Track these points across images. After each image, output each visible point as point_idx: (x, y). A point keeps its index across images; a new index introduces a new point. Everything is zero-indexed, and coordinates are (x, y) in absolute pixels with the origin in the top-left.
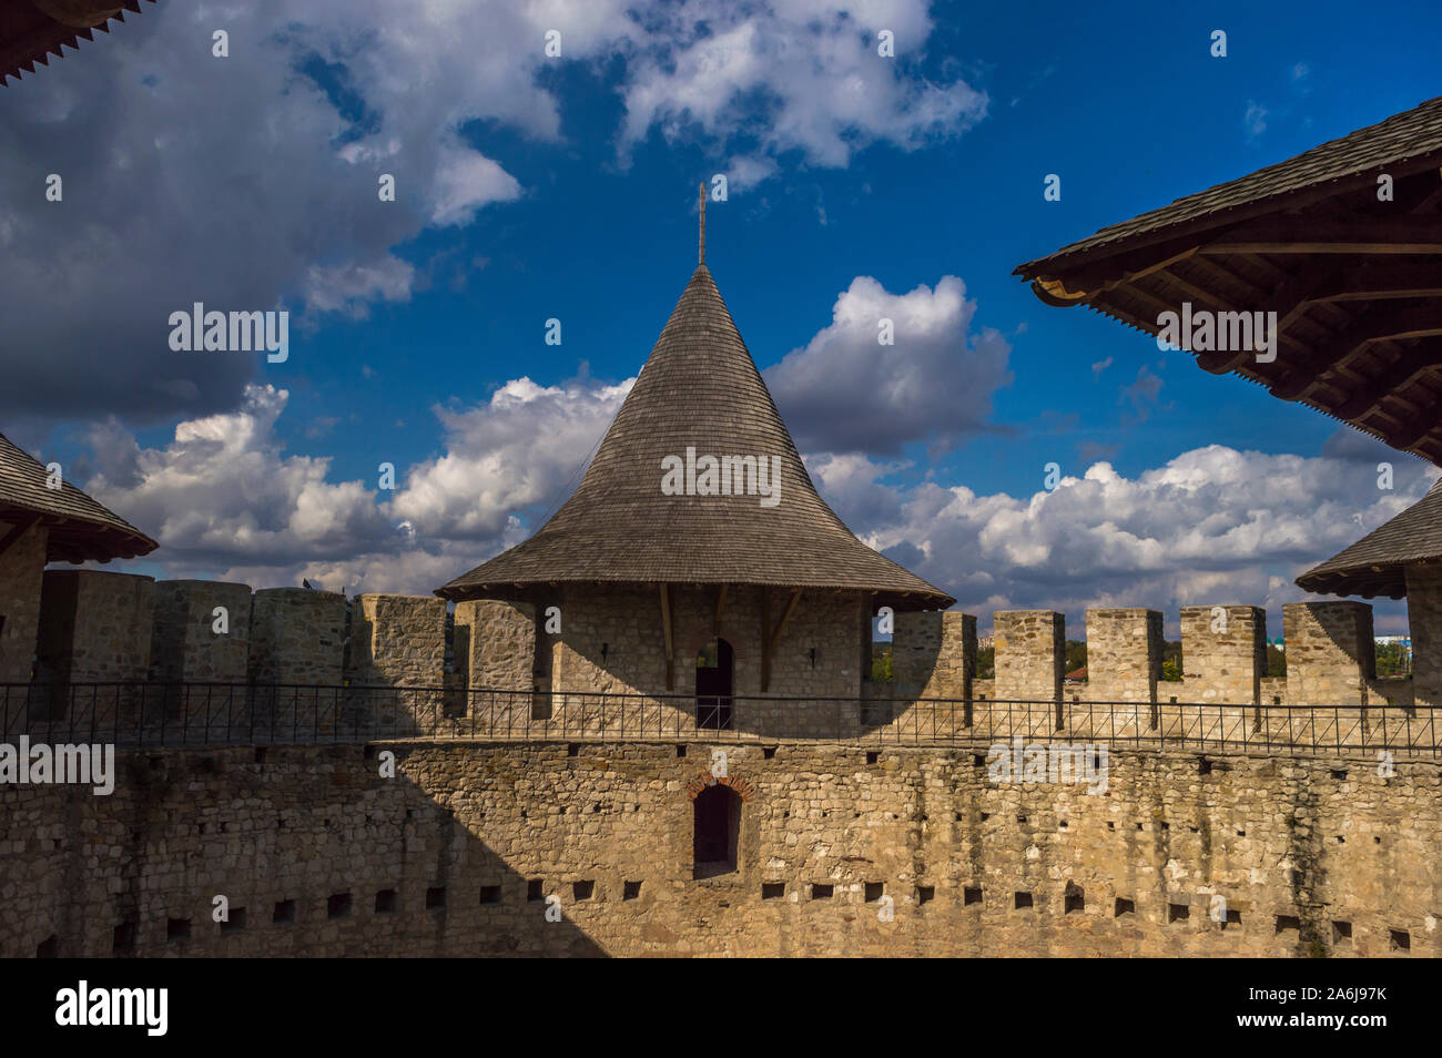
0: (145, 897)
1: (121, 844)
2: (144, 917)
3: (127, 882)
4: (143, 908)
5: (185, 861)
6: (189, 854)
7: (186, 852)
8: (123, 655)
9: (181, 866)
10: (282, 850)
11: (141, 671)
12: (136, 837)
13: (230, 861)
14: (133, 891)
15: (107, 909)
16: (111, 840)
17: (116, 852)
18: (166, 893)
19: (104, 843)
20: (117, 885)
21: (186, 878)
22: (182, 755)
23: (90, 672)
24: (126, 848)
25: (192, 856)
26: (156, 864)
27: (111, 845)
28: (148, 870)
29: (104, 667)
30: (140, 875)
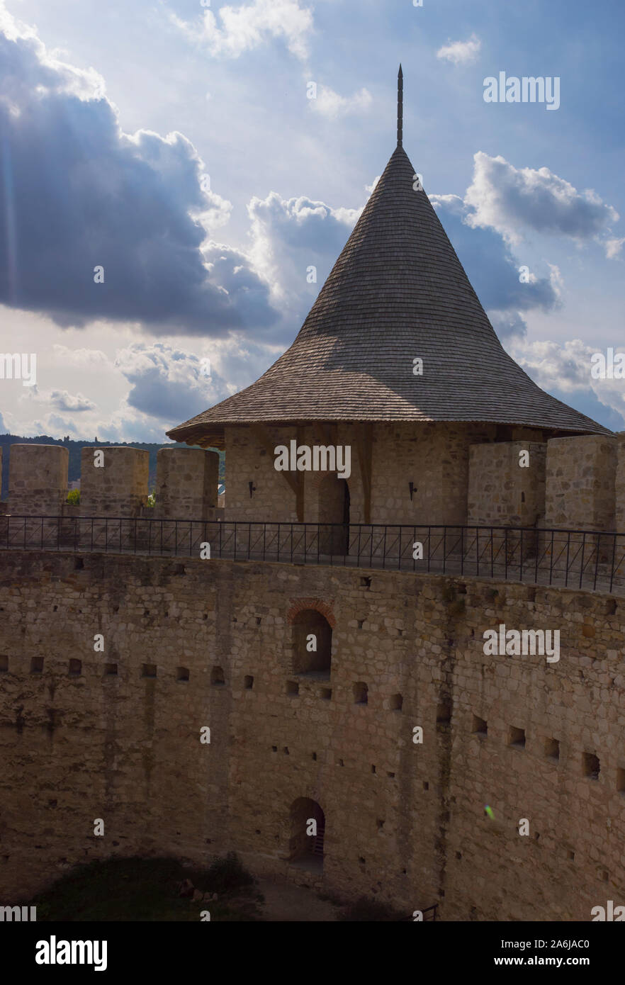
0: (456, 690)
1: (440, 645)
2: (455, 705)
3: (444, 674)
4: (455, 698)
5: (483, 673)
6: (485, 668)
7: (483, 665)
8: (502, 506)
9: (480, 675)
10: (550, 689)
11: (517, 518)
12: (451, 642)
13: (513, 684)
14: (449, 683)
15: (431, 688)
16: (433, 639)
17: (436, 649)
18: (471, 694)
19: (429, 641)
20: (438, 674)
21: (483, 687)
22: (479, 585)
23: (480, 519)
24: (443, 649)
25: (487, 670)
26: (464, 668)
27: (434, 644)
28: (457, 670)
29: (488, 516)
30: (452, 672)
